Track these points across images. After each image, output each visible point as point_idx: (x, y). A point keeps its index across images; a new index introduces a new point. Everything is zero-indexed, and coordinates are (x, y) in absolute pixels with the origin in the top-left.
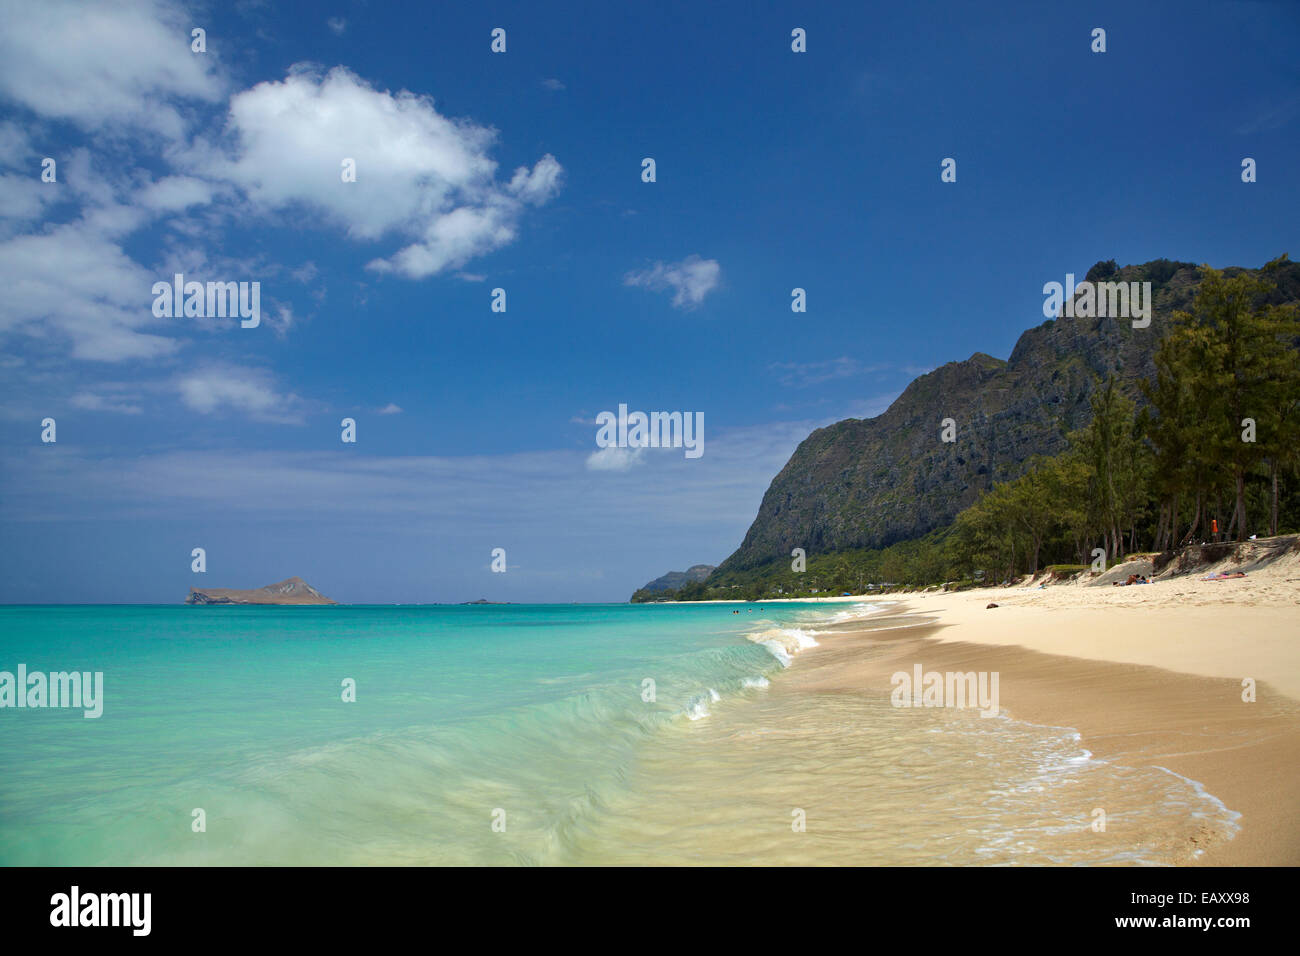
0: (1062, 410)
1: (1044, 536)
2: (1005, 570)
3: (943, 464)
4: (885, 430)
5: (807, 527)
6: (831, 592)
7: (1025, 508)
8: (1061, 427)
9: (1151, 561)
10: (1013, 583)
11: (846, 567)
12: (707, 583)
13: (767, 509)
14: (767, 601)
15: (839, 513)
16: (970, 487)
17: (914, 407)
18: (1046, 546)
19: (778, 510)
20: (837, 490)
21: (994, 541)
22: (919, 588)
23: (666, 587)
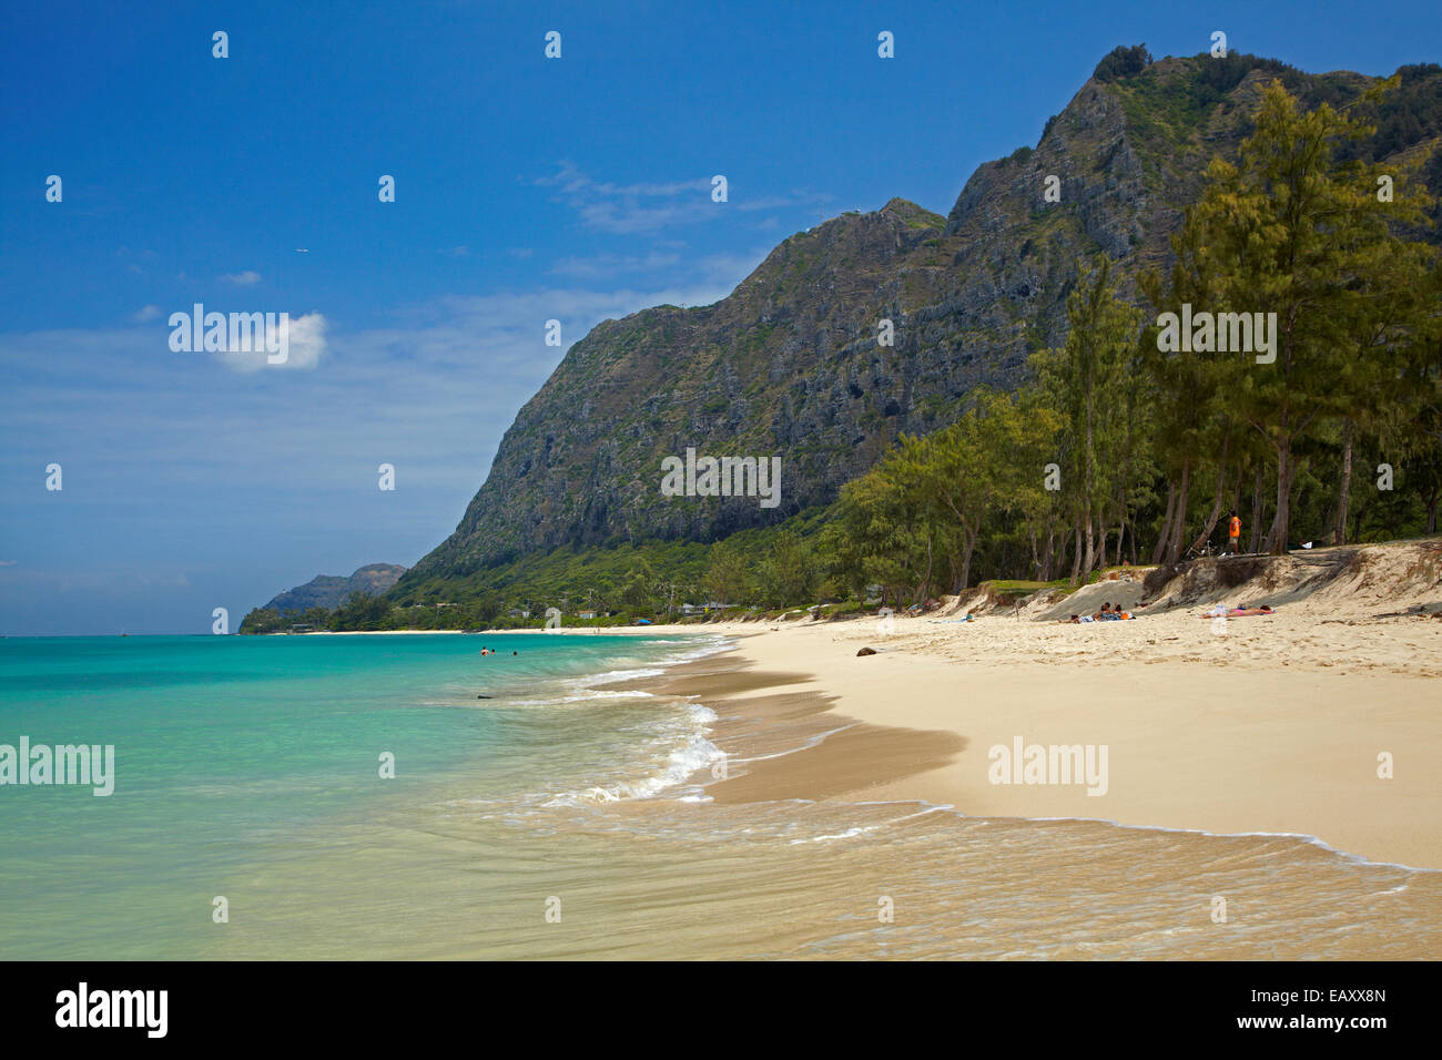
0: (1034, 309)
1: (981, 531)
2: (916, 585)
3: (825, 394)
4: (725, 329)
5: (579, 499)
6: (615, 615)
7: (952, 482)
8: (1029, 339)
9: (1141, 580)
10: (927, 609)
11: (646, 573)
12: (390, 598)
13: (507, 462)
14: (501, 632)
15: (638, 475)
16: (869, 437)
17: (781, 290)
18: (985, 546)
19: (528, 465)
20: (636, 433)
21: (902, 535)
22: (771, 613)
23: (312, 604)
